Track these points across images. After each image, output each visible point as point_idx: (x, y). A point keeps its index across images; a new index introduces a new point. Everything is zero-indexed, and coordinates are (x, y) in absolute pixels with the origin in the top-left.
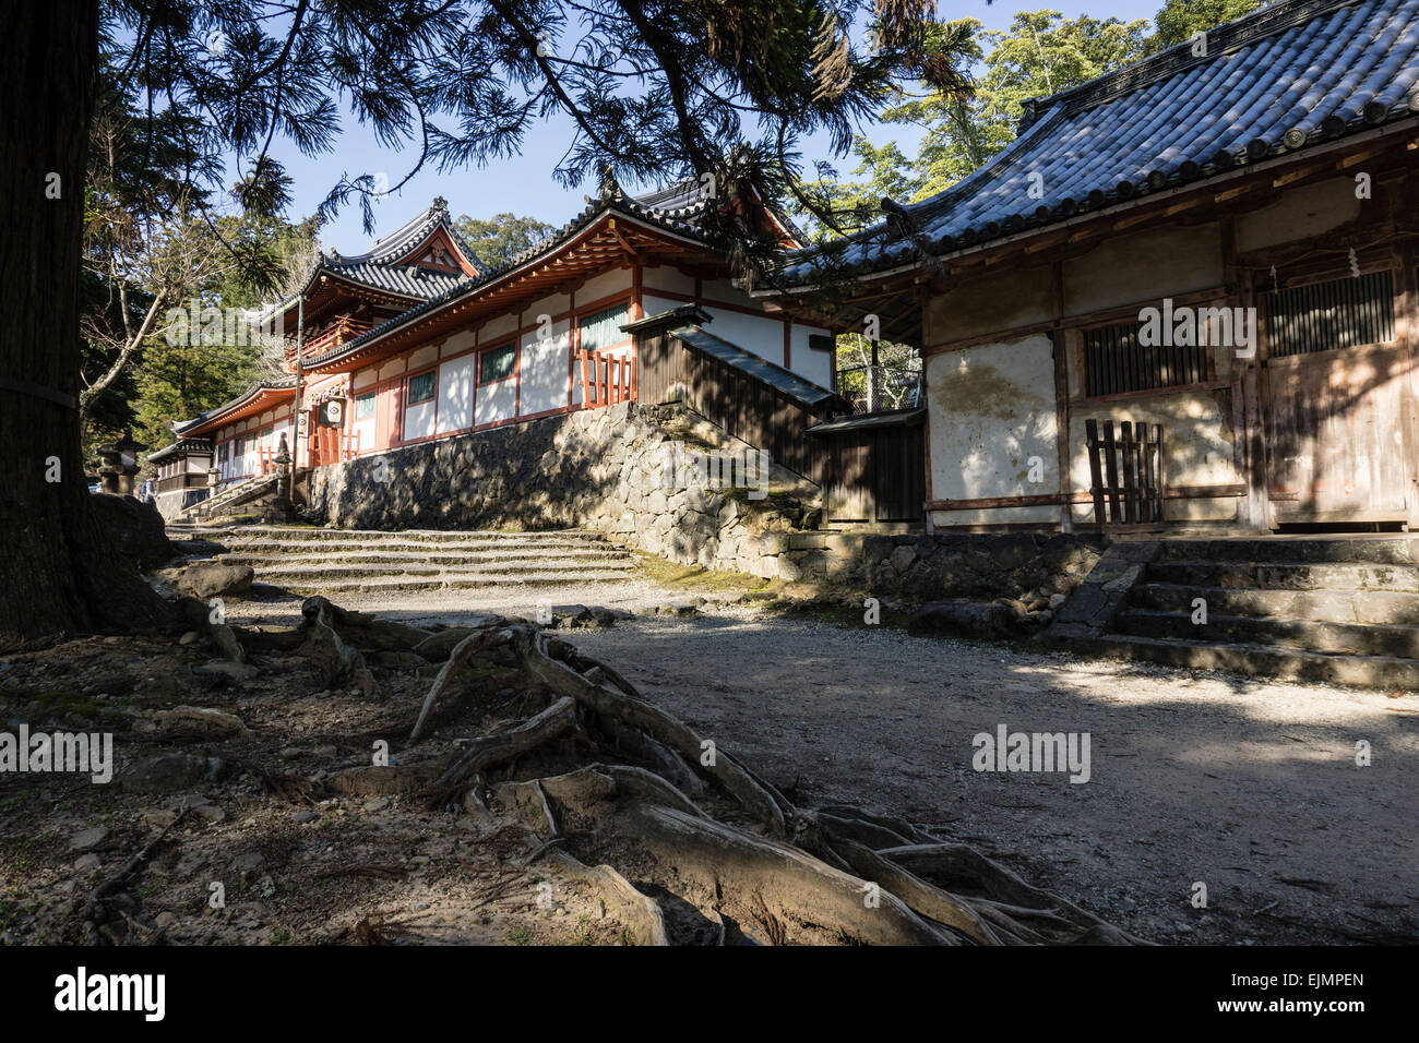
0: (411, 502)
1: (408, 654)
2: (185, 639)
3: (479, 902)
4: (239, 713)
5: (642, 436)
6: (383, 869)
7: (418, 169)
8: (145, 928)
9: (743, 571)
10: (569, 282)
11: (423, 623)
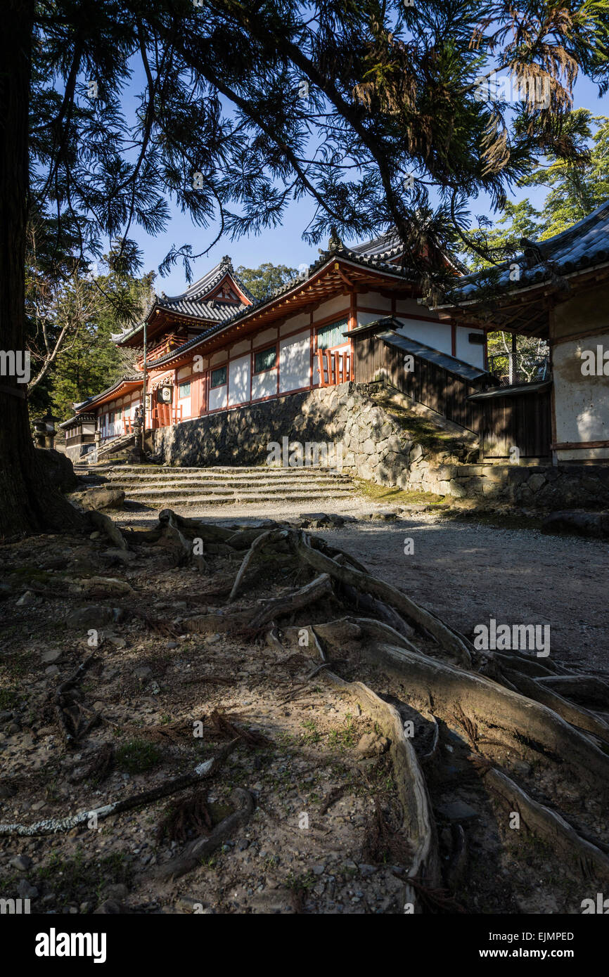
0: (214, 450)
1: (222, 546)
2: (93, 536)
3: (282, 702)
4: (128, 581)
5: (359, 404)
6: (221, 679)
7: (218, 239)
8: (89, 711)
9: (426, 491)
10: (309, 306)
11: (226, 525)
